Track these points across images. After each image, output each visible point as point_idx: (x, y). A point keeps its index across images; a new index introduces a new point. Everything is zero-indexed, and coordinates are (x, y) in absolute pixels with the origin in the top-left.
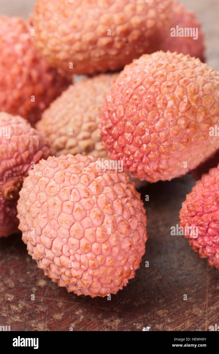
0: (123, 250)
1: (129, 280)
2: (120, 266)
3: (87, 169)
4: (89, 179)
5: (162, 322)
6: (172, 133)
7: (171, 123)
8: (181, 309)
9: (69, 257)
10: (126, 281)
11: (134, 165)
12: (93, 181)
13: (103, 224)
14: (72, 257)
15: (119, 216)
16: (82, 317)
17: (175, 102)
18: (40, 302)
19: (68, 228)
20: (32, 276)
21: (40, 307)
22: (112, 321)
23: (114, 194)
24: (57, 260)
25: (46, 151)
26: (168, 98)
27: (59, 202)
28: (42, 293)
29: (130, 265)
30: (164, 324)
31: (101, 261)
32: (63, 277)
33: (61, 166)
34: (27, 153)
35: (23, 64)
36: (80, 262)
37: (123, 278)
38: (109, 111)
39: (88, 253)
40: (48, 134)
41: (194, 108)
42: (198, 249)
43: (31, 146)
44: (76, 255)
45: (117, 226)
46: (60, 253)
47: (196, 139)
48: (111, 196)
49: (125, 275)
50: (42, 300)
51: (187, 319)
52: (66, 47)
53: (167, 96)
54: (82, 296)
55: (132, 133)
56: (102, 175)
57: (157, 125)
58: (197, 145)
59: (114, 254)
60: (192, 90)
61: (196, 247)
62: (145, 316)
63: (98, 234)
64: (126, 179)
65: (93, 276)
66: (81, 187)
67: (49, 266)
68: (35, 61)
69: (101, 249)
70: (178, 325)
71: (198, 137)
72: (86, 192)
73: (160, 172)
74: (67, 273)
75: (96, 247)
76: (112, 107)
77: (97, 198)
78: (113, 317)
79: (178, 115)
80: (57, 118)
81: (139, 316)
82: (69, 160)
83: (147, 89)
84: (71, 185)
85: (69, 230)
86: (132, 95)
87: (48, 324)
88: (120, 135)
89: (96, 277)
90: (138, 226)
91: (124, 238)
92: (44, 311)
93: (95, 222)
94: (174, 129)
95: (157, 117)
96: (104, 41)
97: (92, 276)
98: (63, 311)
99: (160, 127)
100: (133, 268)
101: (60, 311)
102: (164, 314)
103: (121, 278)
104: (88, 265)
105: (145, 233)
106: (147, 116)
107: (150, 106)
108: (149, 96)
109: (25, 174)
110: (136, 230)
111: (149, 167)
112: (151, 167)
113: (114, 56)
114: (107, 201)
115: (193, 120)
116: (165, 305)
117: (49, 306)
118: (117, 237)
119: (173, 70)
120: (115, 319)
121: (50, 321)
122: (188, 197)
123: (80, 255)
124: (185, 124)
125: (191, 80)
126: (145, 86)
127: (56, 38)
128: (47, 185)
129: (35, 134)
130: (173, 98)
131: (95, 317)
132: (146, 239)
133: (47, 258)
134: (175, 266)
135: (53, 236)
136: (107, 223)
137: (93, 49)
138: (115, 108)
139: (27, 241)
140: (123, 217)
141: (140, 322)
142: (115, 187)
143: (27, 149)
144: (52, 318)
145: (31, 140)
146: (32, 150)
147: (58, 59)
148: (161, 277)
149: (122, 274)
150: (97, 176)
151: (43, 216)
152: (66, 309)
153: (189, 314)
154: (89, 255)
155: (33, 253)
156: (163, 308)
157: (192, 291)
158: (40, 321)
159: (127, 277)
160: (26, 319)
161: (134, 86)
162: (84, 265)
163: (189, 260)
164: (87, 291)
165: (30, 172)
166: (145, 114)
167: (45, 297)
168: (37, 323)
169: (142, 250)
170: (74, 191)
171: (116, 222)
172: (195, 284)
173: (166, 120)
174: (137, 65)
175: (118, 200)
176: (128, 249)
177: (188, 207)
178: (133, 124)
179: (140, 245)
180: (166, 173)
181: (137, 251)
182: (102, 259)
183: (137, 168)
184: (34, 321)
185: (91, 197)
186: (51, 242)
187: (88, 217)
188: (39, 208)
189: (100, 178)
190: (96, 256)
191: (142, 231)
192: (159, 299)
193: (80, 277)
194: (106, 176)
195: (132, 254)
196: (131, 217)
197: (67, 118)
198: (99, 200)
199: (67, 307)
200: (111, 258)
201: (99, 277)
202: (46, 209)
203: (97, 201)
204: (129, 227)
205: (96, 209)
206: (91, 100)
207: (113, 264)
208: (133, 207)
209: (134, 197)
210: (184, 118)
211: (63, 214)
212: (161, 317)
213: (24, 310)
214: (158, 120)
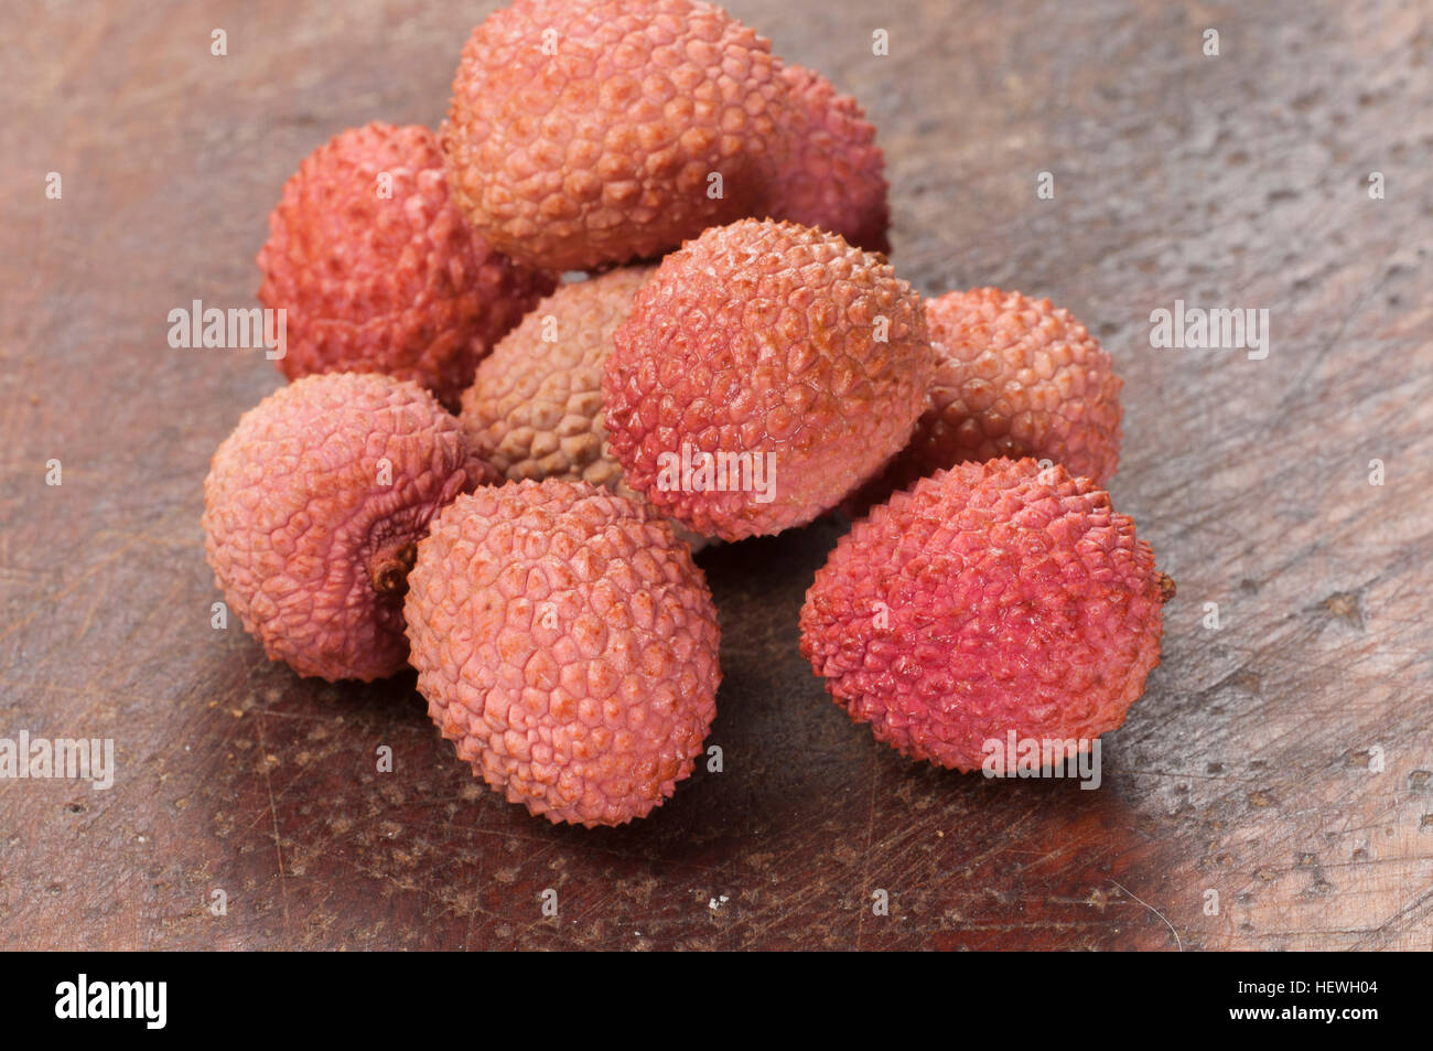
0: (656, 713)
1: (677, 784)
2: (648, 752)
3: (568, 515)
4: (571, 544)
5: (758, 884)
6: (773, 424)
7: (769, 401)
8: (805, 849)
9: (525, 733)
10: (669, 788)
11: (684, 504)
12: (581, 546)
13: (606, 654)
14: (531, 734)
15: (645, 631)
16: (564, 876)
17: (777, 350)
18: (465, 841)
19: (521, 664)
20: (447, 775)
21: (465, 852)
22: (637, 884)
23: (632, 578)
24: (496, 741)
25: (475, 469)
26: (762, 339)
27: (498, 601)
28: (471, 818)
29: (675, 747)
30: (761, 888)
31: (602, 743)
32: (514, 779)
33: (506, 512)
34: (425, 479)
35: (429, 246)
36: (551, 745)
37: (660, 782)
38: (621, 372)
39: (570, 723)
40: (488, 422)
41: (826, 362)
42: (846, 702)
43: (436, 458)
44: (541, 729)
45: (641, 657)
46: (504, 724)
47: (832, 437)
48: (626, 583)
49: (663, 772)
50: (470, 835)
51: (819, 875)
52: (527, 207)
53: (758, 335)
54: (563, 825)
55: (676, 426)
56: (604, 532)
57: (737, 404)
58: (836, 450)
59: (635, 725)
60: (820, 318)
61: (840, 698)
62: (718, 869)
63: (593, 676)
64: (667, 538)
65: (584, 780)
66: (552, 563)
67: (480, 754)
68: (458, 236)
69: (602, 712)
70: (794, 891)
71: (837, 432)
72: (565, 575)
73: (748, 519)
74: (523, 772)
75: (588, 710)
76: (628, 364)
77: (591, 589)
78: (640, 874)
79: (786, 381)
80: (508, 382)
81: (703, 870)
82: (524, 494)
83: (709, 318)
84: (527, 558)
85: (523, 668)
86: (673, 335)
87: (480, 895)
88: (646, 431)
89: (591, 779)
90: (693, 653)
91: (658, 684)
92: (474, 862)
93: (586, 648)
94: (776, 416)
95: (733, 387)
96: (618, 189)
97: (583, 778)
98: (519, 860)
99: (743, 412)
100: (685, 754)
101: (510, 861)
102: (763, 863)
103: (655, 780)
104: (572, 753)
105: (714, 668)
106: (709, 384)
107: (716, 359)
108: (714, 336)
109: (423, 530)
110: (690, 662)
111: (721, 507)
112: (726, 505)
113: (643, 225)
114: (614, 596)
115: (823, 392)
116: (768, 840)
117: (486, 850)
118: (641, 682)
119: (774, 267)
120: (643, 879)
121: (488, 888)
122: (819, 576)
123: (552, 728)
124: (802, 402)
125: (817, 292)
126: (704, 310)
127: (502, 184)
128: (469, 559)
129: (448, 428)
130: (773, 339)
131: (595, 875)
132: (716, 683)
133: (476, 736)
134: (801, 739)
135: (485, 683)
136: (615, 650)
137: (592, 210)
138: (636, 365)
139: (429, 693)
140: (655, 634)
141: (704, 886)
142: (635, 561)
143: (427, 465)
144: (493, 879)
145: (438, 444)
146: (439, 470)
147: (509, 235)
148: (762, 771)
149: (655, 772)
150: (591, 533)
151: (460, 636)
152: (528, 856)
153: (824, 861)
154: (573, 729)
155: (442, 723)
156: (761, 849)
157: (836, 804)
158: (462, 889)
159: (670, 777)
160: (429, 883)
161: (681, 310)
162: (561, 751)
163: (835, 725)
164: (572, 812)
165: (434, 525)
166: (706, 380)
167: (476, 827)
168: (454, 895)
169: (707, 710)
170: (535, 572)
171: (638, 645)
172: (844, 786)
173: (755, 395)
174: (689, 255)
175: (640, 591)
176: (668, 711)
177: (816, 603)
178: (676, 405)
179: (700, 698)
180: (763, 520)
181: (692, 713)
182: (604, 737)
183: (691, 510)
184: (448, 889)
185: (577, 586)
186: (481, 699)
187: (569, 635)
188: (452, 615)
189: (598, 538)
190: (590, 730)
191: (703, 664)
192: (753, 826)
193: (553, 781)
194: (613, 533)
195: (679, 722)
196: (675, 632)
197: (531, 382)
198: (594, 595)
199: (529, 851)
200: (626, 733)
201: (599, 780)
202: (467, 621)
203: (589, 597)
204: (670, 657)
205: (586, 617)
206: (589, 337)
207: (632, 748)
208: (681, 607)
209: (686, 582)
210: (799, 388)
211: (507, 631)
212: (756, 870)
213: (426, 861)
214: (738, 392)
